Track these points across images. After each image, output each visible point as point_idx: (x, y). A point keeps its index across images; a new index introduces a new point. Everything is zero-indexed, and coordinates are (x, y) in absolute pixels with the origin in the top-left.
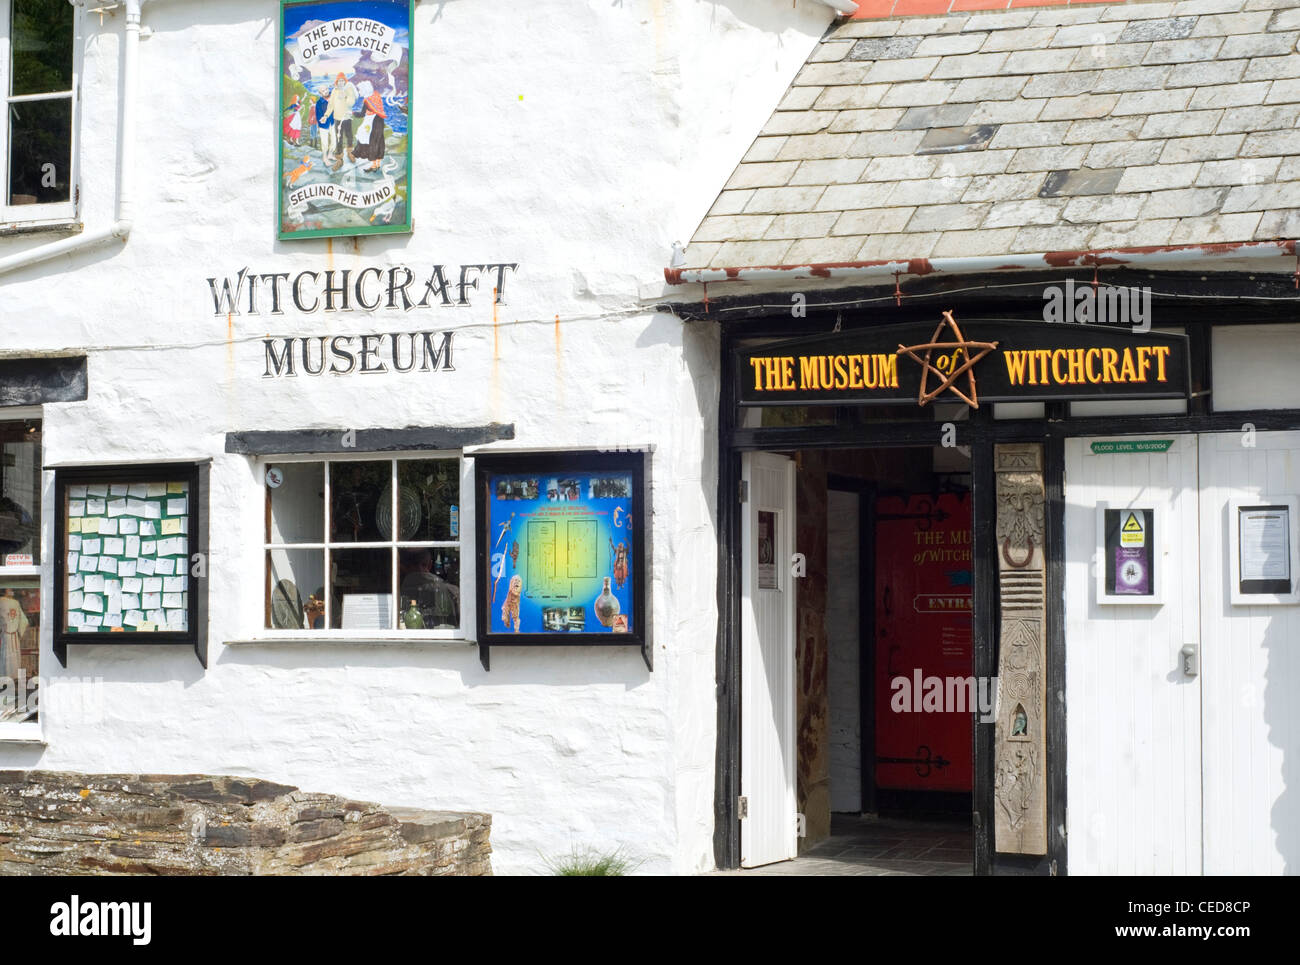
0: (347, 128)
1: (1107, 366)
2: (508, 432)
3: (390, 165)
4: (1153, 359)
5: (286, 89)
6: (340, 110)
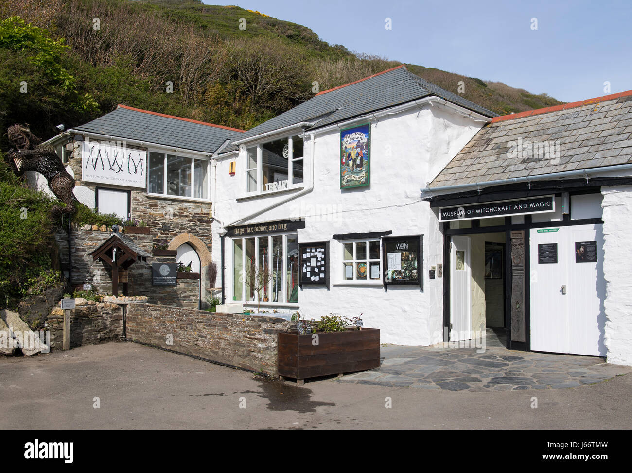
0: (355, 160)
2: (390, 232)
5: (342, 152)
6: (353, 156)
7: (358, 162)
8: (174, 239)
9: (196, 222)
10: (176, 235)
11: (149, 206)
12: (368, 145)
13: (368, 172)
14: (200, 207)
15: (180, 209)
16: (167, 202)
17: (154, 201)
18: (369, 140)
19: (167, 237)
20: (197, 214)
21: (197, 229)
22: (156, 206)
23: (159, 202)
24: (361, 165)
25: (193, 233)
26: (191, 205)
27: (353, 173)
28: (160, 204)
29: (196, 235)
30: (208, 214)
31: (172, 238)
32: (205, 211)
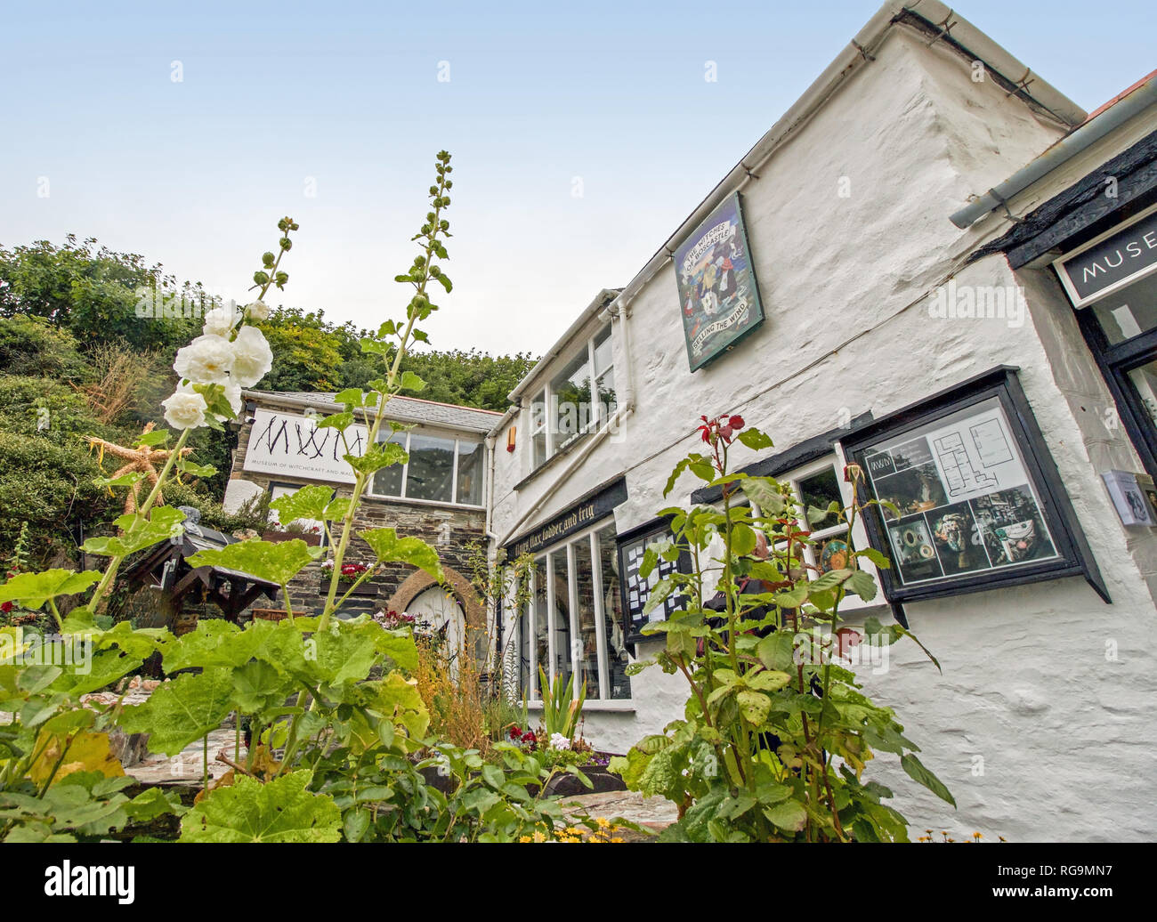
0: (715, 289)
3: (741, 290)
6: (709, 282)
7: (722, 287)
8: (411, 576)
9: (456, 545)
11: (368, 515)
14: (463, 519)
15: (428, 522)
16: (402, 509)
17: (378, 507)
19: (398, 573)
20: (461, 530)
21: (459, 558)
22: (382, 516)
23: (388, 509)
25: (450, 564)
26: (449, 515)
27: (715, 318)
28: (389, 513)
29: (455, 569)
30: (481, 531)
31: (408, 573)
32: (474, 524)
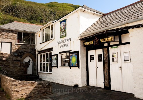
0: (63, 30)
1: (108, 39)
3: (65, 32)
4: (112, 38)
5: (60, 28)
6: (63, 29)
7: (64, 30)
10: (25, 54)
12: (66, 25)
13: (66, 33)
14: (32, 46)
18: (66, 24)
21: (31, 52)
24: (64, 31)
27: (63, 33)
